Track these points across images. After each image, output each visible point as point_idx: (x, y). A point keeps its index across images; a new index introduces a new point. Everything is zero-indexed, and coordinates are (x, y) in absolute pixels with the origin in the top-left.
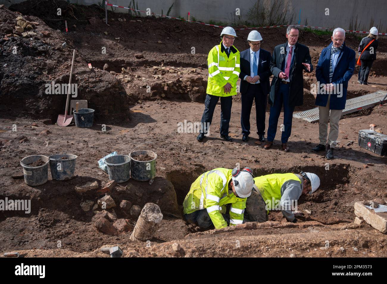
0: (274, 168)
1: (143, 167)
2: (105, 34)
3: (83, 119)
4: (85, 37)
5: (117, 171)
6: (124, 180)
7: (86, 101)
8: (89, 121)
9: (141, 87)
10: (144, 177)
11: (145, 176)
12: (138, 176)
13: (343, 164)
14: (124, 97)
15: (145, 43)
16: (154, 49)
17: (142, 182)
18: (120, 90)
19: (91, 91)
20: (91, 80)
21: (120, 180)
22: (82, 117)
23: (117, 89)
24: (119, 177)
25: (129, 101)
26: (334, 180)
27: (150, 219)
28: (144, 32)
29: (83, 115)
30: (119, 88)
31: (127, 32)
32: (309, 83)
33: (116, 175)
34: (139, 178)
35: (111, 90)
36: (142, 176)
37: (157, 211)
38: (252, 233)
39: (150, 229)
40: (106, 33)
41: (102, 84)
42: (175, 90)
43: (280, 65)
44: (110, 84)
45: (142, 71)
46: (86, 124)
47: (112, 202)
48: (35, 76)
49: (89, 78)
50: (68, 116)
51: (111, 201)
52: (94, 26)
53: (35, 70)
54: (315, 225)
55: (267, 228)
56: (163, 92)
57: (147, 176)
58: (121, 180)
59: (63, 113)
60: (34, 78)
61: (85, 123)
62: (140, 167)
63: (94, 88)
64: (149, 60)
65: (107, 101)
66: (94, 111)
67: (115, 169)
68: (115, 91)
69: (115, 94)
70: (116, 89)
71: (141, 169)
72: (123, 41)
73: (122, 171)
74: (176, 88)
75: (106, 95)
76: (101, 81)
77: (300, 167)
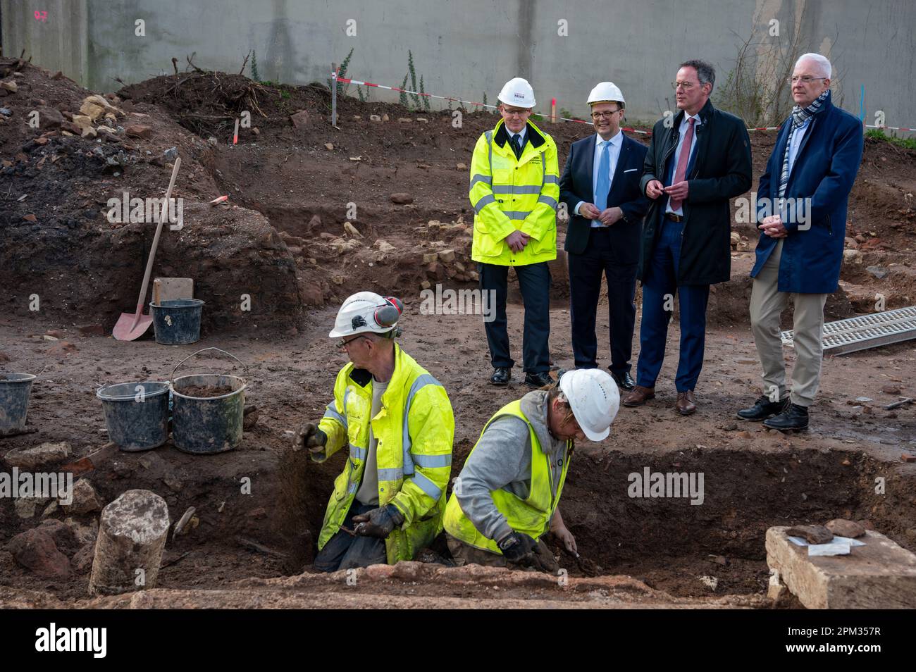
0: (618, 452)
1: (194, 412)
2: (326, 147)
3: (169, 323)
4: (276, 154)
5: (121, 415)
6: (142, 445)
7: (191, 280)
8: (186, 328)
9: (371, 264)
10: (196, 443)
11: (201, 438)
12: (184, 438)
13: (841, 452)
14: (286, 272)
15: (422, 168)
16: (445, 182)
17: (192, 454)
18: (278, 255)
19: (202, 256)
20: (207, 229)
21: (130, 442)
22: (168, 318)
23: (270, 253)
24: (127, 435)
25: (332, 296)
26: (810, 498)
27: (121, 530)
28: (425, 144)
29: (169, 311)
30: (274, 249)
31: (381, 143)
32: (856, 265)
33: (119, 429)
34: (185, 444)
35: (253, 254)
36: (192, 438)
37: (155, 513)
38: (403, 592)
39: (121, 561)
40: (330, 146)
41: (230, 239)
42: (459, 272)
43: (661, 171)
44: (252, 238)
45: (402, 233)
46: (176, 335)
47: (89, 497)
48: (81, 221)
49: (203, 224)
50: (143, 316)
51: (87, 493)
52: (301, 130)
53: (83, 208)
54: (618, 587)
55: (462, 582)
56: (425, 276)
57: (206, 442)
58: (133, 444)
59: (132, 310)
60: (77, 225)
61: (176, 332)
62: (187, 411)
63: (211, 248)
64: (426, 209)
65: (240, 281)
66: (202, 302)
67: (115, 411)
68: (265, 257)
69: (262, 264)
70: (268, 253)
71: (190, 419)
72: (367, 164)
73: (133, 418)
74: (461, 268)
75: (238, 267)
76: (231, 232)
77: (700, 451)
